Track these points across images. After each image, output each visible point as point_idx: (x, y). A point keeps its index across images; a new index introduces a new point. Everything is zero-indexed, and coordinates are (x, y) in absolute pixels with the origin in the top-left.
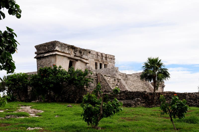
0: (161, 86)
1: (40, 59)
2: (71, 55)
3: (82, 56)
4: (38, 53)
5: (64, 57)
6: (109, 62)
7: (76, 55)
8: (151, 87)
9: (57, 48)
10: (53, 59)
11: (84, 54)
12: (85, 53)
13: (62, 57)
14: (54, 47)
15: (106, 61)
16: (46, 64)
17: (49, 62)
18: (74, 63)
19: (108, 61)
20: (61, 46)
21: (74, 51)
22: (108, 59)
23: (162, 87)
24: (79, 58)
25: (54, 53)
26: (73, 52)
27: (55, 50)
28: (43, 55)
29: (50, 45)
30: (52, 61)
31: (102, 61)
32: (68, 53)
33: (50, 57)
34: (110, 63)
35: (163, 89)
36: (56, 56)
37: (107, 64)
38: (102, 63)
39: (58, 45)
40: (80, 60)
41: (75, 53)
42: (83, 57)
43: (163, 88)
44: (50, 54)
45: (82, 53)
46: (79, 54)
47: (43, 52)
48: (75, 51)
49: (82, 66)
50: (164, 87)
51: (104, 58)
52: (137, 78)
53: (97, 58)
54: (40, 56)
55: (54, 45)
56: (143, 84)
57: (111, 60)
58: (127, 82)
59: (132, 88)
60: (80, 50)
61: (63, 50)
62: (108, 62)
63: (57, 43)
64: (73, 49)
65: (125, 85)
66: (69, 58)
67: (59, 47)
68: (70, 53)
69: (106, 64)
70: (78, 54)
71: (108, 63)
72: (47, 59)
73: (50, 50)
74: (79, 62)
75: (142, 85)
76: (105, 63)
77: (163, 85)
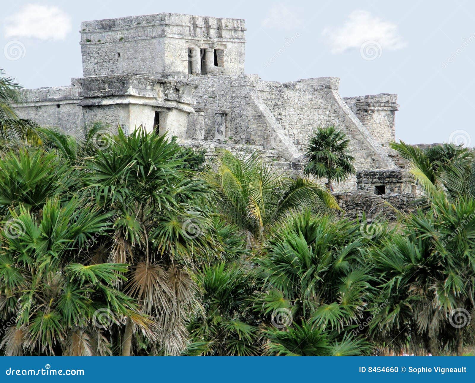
0: (385, 108)
1: (92, 109)
2: (158, 99)
3: (180, 97)
4: (87, 96)
5: (144, 107)
6: (227, 42)
7: (169, 98)
8: (353, 123)
9: (131, 91)
10: (121, 113)
11: (183, 93)
12: (186, 91)
13: (142, 107)
14: (124, 86)
15: (220, 39)
16: (107, 121)
17: (113, 118)
18: (163, 114)
19: (225, 40)
20: (139, 83)
21: (162, 89)
22: (224, 33)
23: (391, 111)
24: (174, 104)
25: (125, 101)
26: (162, 91)
27: (126, 94)
28: (99, 102)
29: (115, 82)
30: (121, 117)
31: (206, 42)
32: (152, 97)
33: (114, 109)
34: (229, 45)
35: (393, 118)
36: (129, 108)
37: (221, 48)
38: (206, 47)
39: (133, 82)
40: (177, 109)
41: (166, 92)
42: (183, 101)
43: (393, 114)
44: (115, 103)
45: (181, 91)
46: (174, 95)
47: (99, 94)
48: (166, 88)
49: (181, 120)
50: (396, 110)
51: (213, 32)
52: (311, 97)
53: (193, 36)
54: (90, 102)
55: (124, 83)
56: (327, 113)
57: (233, 34)
58: (283, 114)
59: (296, 132)
60: (175, 84)
61: (142, 93)
62: (224, 43)
63: (131, 80)
64: (162, 84)
65: (275, 127)
66: (154, 107)
67: (134, 87)
68: (156, 96)
69: (218, 49)
70: (172, 95)
71: (225, 45)
72: (109, 112)
73: (116, 94)
74: (174, 111)
75: (326, 118)
76: (217, 47)
77: (395, 105)
